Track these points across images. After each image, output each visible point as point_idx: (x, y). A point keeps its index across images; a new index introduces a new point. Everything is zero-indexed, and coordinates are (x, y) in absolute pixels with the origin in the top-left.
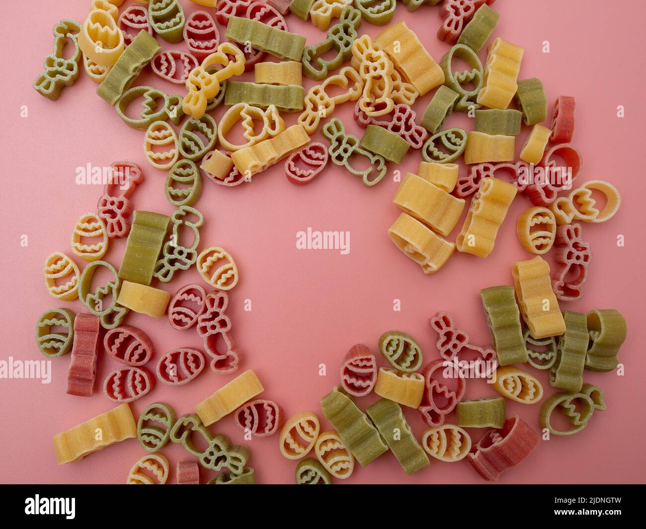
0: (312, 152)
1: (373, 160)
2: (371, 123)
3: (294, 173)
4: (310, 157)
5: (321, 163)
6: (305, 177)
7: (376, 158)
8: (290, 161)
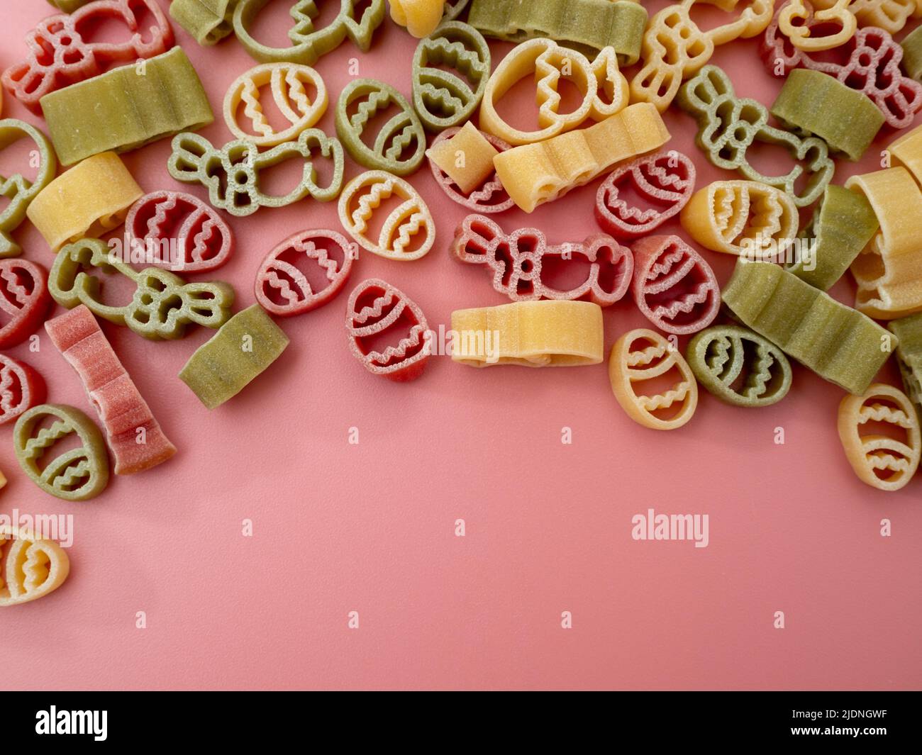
0: (660, 172)
1: (802, 149)
2: (801, 65)
3: (615, 212)
4: (654, 181)
5: (677, 199)
6: (640, 224)
7: (809, 143)
8: (609, 185)
